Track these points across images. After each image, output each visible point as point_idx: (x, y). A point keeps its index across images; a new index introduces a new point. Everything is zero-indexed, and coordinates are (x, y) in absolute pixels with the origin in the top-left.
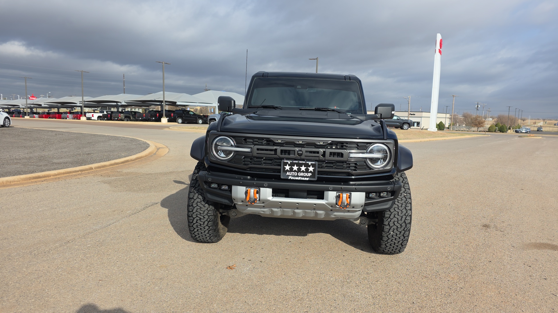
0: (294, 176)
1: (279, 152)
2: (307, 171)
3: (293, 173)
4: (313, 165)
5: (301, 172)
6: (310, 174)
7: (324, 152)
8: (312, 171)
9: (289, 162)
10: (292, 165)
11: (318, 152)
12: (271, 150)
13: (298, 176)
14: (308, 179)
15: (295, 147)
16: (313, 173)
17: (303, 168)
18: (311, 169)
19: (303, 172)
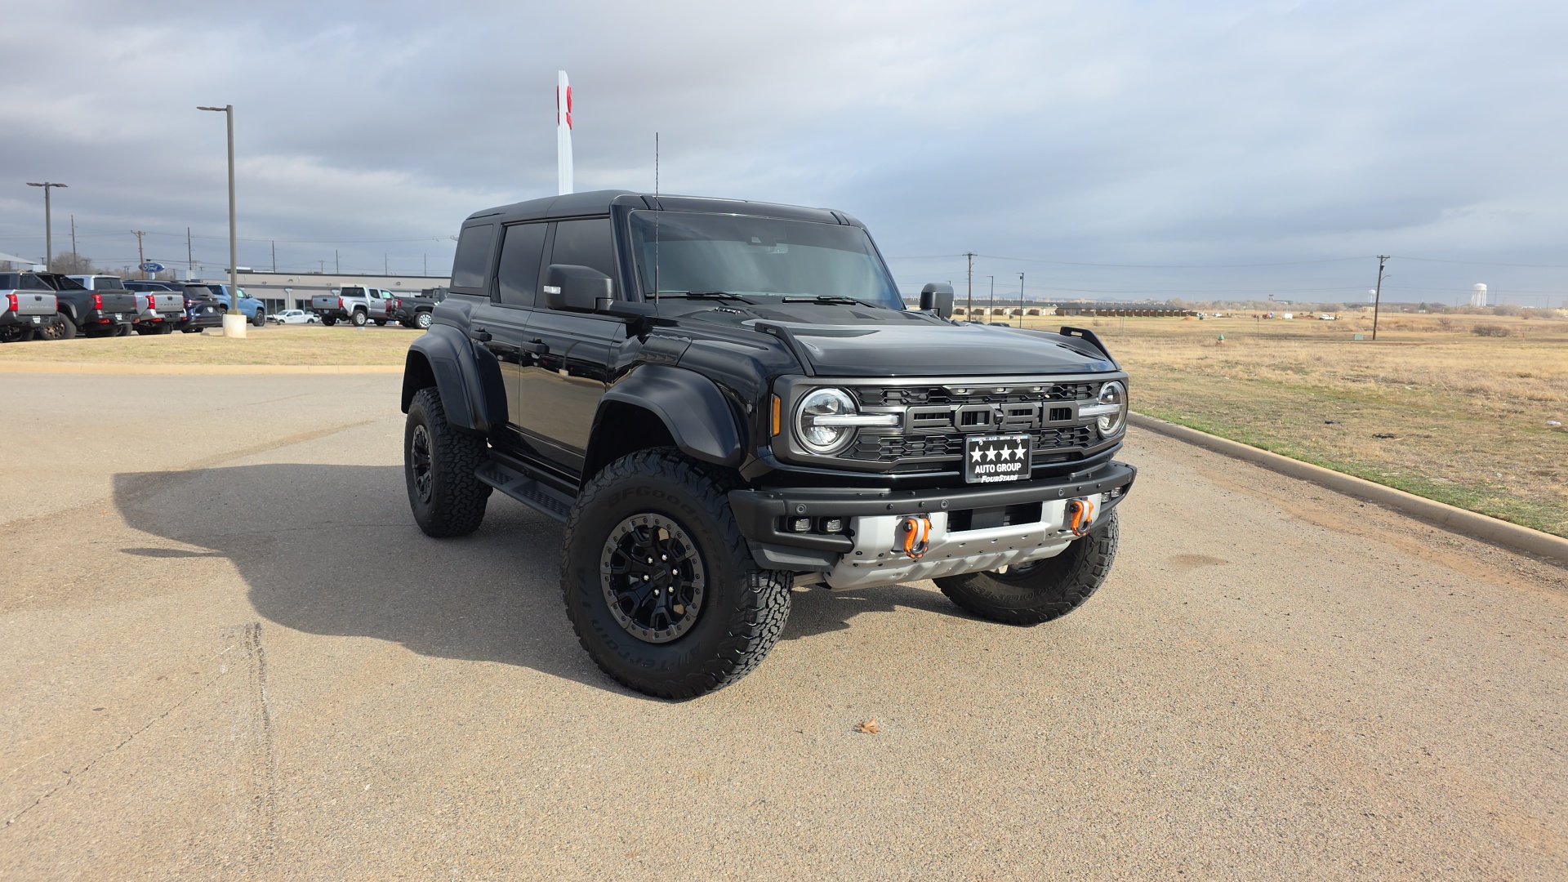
0: (990, 474)
1: (958, 418)
2: (1013, 459)
3: (987, 466)
4: (1025, 443)
5: (1001, 463)
6: (1018, 466)
7: (1041, 409)
8: (1023, 458)
9: (981, 440)
10: (985, 447)
11: (1029, 412)
12: (941, 415)
13: (997, 474)
14: (1014, 478)
15: (989, 401)
16: (1024, 462)
17: (1006, 453)
18: (1020, 452)
19: (1006, 462)
